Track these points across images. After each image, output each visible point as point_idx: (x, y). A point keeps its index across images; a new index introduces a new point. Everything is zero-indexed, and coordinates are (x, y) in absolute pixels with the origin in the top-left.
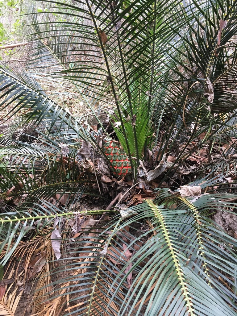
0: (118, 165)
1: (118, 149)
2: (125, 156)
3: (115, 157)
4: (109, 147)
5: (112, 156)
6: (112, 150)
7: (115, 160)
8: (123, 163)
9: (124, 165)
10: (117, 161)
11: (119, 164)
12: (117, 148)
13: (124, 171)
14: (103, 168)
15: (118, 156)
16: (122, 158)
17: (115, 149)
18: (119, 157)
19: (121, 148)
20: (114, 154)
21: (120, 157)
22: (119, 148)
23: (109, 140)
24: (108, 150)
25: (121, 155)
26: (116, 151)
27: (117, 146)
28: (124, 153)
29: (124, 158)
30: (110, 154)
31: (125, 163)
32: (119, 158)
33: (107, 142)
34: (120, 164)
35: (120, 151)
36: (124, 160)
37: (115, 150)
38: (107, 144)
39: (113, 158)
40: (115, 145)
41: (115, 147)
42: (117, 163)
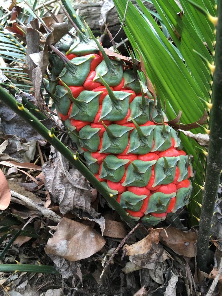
0: (130, 178)
1: (131, 98)
2: (164, 133)
3: (113, 138)
4: (83, 86)
5: (100, 135)
6: (100, 99)
7: (116, 155)
8: (153, 168)
9: (160, 176)
10: (126, 161)
11: (136, 172)
12: (128, 94)
13: (159, 205)
14: (58, 185)
15: (130, 133)
16: (149, 144)
17: (112, 97)
18: (134, 139)
19: (145, 90)
20: (113, 123)
21: (142, 137)
22: (139, 92)
23: (82, 47)
24: (80, 105)
25: (147, 129)
26: (123, 109)
27: (128, 80)
28: (160, 116)
29: (160, 142)
30: (90, 123)
31: (166, 168)
32: (135, 144)
33: (76, 61)
34: (139, 174)
35: (142, 106)
36: (159, 153)
37: (115, 102)
38: (72, 68)
39: (107, 144)
40: (118, 73)
41: (114, 87)
42: (126, 166)
